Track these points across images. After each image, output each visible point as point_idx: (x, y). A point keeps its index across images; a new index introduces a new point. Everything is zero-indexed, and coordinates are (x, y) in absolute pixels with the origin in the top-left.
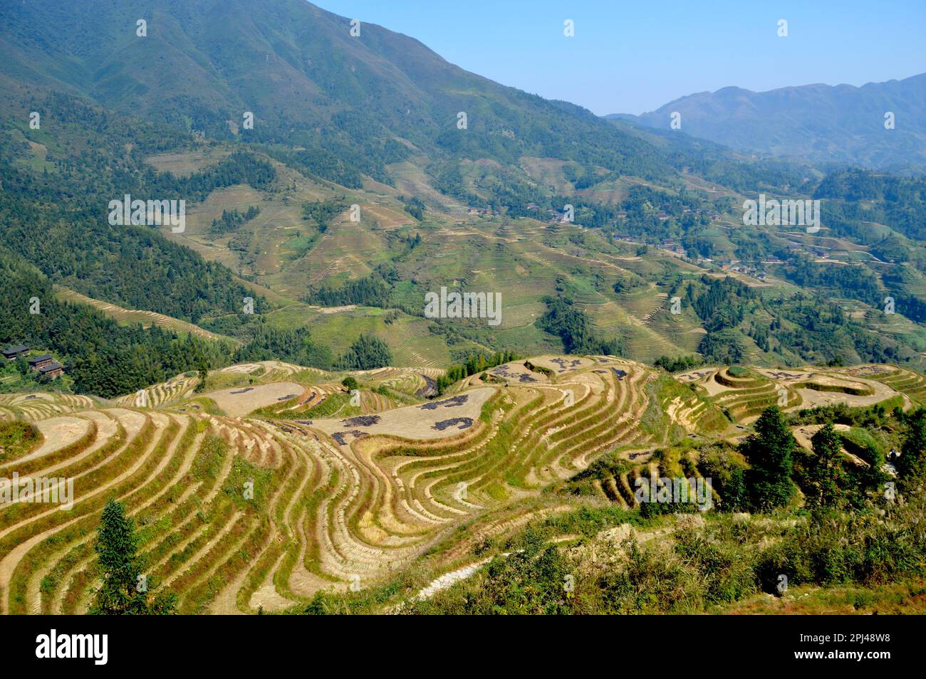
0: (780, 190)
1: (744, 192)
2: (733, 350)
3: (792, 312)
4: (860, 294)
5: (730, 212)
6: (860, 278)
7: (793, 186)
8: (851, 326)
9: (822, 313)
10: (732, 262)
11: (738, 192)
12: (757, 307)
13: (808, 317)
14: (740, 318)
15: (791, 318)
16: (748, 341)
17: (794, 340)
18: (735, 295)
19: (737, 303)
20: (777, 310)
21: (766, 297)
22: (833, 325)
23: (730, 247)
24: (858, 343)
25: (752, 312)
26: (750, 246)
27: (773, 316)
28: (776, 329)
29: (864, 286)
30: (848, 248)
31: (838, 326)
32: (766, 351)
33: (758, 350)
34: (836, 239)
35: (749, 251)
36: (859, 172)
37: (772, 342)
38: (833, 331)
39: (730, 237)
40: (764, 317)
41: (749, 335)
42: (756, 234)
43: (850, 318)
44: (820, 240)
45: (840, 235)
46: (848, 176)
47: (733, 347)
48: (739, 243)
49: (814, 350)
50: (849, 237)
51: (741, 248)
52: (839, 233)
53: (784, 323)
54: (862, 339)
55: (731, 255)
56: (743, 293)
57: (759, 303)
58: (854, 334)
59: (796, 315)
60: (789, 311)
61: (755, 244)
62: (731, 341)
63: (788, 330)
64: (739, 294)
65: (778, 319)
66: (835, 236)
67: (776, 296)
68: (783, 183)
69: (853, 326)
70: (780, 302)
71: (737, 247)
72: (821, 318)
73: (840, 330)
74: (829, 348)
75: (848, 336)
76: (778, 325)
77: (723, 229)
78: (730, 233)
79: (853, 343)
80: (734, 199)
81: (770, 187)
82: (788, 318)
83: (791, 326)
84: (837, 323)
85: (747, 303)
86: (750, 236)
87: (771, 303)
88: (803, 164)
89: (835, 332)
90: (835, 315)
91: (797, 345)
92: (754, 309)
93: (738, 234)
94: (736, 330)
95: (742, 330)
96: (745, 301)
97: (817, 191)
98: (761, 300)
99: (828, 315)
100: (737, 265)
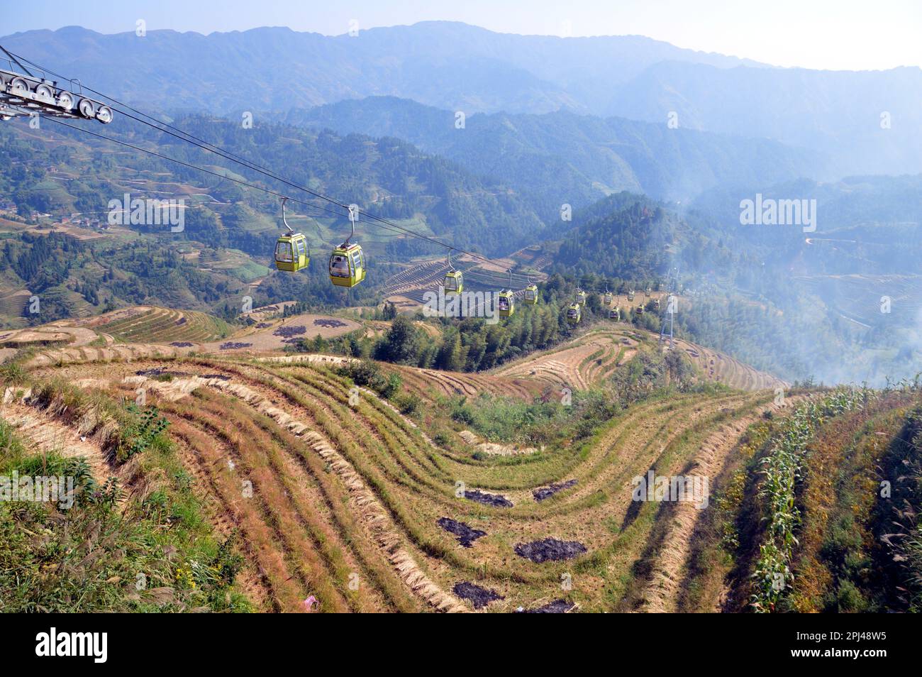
0: (125, 137)
1: (87, 140)
2: (60, 309)
3: (126, 261)
4: (202, 235)
5: (68, 163)
6: (201, 221)
7: (139, 133)
8: (184, 268)
9: (155, 258)
10: (73, 215)
11: (80, 140)
12: (87, 260)
13: (142, 265)
14: (66, 274)
15: (125, 267)
16: (76, 297)
17: (129, 289)
18: (60, 251)
19: (63, 259)
20: (111, 260)
21: (98, 249)
22: (166, 269)
23: (68, 199)
24: (191, 282)
25: (82, 267)
26: (90, 197)
27: (105, 267)
28: (109, 281)
29: (206, 227)
30: (190, 192)
31: (171, 269)
32: (96, 304)
33: (87, 304)
34: (179, 184)
35: (90, 203)
36: (199, 117)
37: (102, 294)
38: (167, 274)
39: (68, 189)
40: (95, 269)
41: (76, 290)
42: (97, 184)
43: (183, 260)
44: (163, 186)
45: (182, 180)
46: (189, 122)
47: (60, 305)
48: (79, 195)
49: (149, 296)
50: (191, 181)
51: (81, 199)
52: (181, 178)
53: (118, 273)
54: (195, 279)
55: (71, 208)
56: (70, 247)
57: (90, 256)
58: (188, 275)
59: (130, 264)
60: (123, 261)
61: (96, 194)
62: (57, 299)
63: (122, 279)
64: (65, 249)
65: (111, 270)
66: (178, 181)
67: (108, 246)
68: (129, 130)
69: (186, 269)
70: (112, 253)
71: (77, 199)
72: (154, 263)
73: (174, 273)
74: (164, 291)
75: (181, 278)
76: (111, 276)
77: (60, 181)
78: (69, 184)
79: (187, 283)
80: (73, 148)
81: (113, 134)
82: (122, 268)
83: (126, 276)
84: (170, 266)
85: (76, 257)
86: (92, 186)
87: (104, 254)
88: (153, 110)
89: (169, 276)
90: (167, 258)
91: (132, 293)
92: (84, 262)
93: (78, 185)
94: (62, 287)
95: (68, 287)
96: (74, 255)
97: (161, 138)
98: (92, 252)
99: (161, 259)
100: (78, 217)
